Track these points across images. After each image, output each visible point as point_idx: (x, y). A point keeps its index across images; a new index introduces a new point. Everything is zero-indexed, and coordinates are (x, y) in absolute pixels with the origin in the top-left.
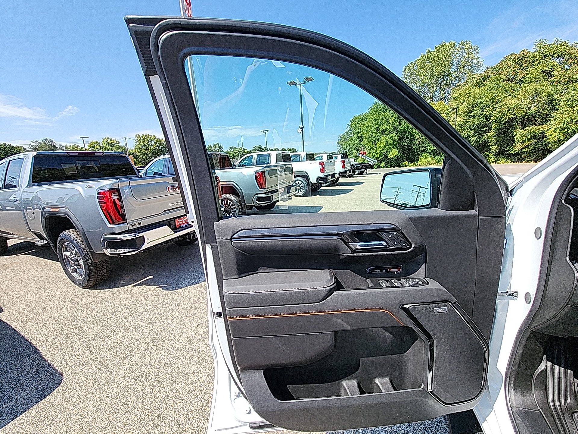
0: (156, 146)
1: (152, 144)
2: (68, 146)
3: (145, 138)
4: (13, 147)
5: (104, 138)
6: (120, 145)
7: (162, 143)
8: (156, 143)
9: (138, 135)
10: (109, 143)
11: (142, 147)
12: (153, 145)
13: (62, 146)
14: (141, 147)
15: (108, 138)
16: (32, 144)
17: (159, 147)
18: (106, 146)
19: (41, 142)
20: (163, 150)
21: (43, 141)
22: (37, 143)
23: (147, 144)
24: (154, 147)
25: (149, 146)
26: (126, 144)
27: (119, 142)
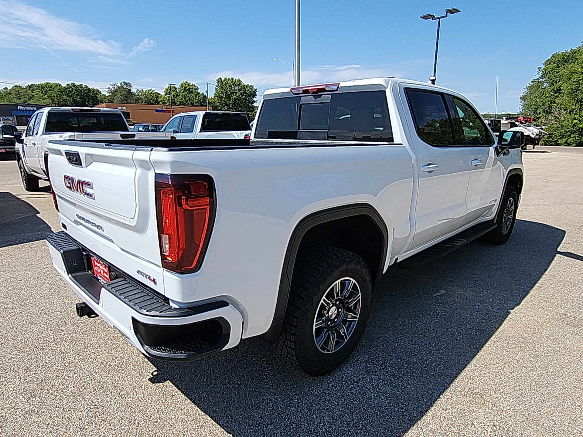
0: (240, 93)
1: (235, 91)
2: (144, 90)
3: (228, 83)
4: (89, 89)
5: (182, 82)
6: (199, 91)
7: (248, 91)
8: (241, 90)
9: (220, 79)
10: (187, 89)
11: (223, 95)
12: (236, 93)
13: (139, 91)
14: (221, 95)
15: (186, 82)
16: (111, 87)
17: (243, 95)
18: (183, 92)
19: (119, 85)
20: (248, 100)
21: (121, 84)
22: (116, 86)
23: (229, 91)
24: (237, 95)
25: (231, 93)
26: (207, 92)
27: (198, 88)
